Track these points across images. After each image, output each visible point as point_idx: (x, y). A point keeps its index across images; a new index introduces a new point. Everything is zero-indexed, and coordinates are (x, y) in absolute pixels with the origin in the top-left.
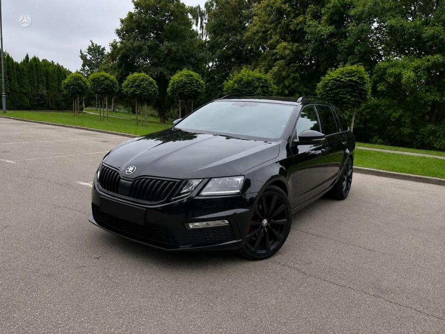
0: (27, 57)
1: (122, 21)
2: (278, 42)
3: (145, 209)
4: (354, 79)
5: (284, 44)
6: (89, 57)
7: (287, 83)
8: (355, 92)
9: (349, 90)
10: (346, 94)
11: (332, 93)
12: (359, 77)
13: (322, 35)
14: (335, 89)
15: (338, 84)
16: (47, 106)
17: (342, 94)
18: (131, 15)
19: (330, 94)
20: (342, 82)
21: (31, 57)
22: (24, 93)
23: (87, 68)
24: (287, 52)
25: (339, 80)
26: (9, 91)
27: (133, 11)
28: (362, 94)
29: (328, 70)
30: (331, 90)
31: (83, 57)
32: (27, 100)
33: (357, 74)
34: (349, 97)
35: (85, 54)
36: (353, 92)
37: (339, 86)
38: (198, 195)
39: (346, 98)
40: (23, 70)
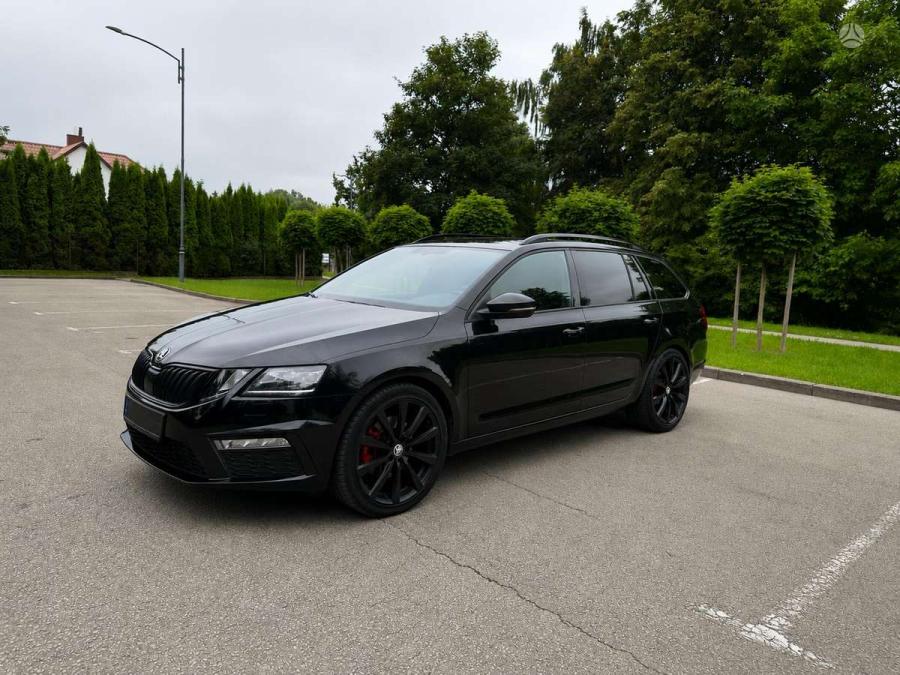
0: (230, 189)
1: (387, 119)
2: (671, 133)
3: (163, 414)
4: (788, 195)
5: (680, 135)
6: (347, 184)
7: (686, 211)
8: (791, 223)
9: (775, 218)
10: (770, 227)
11: (739, 227)
12: (798, 191)
13: (763, 112)
14: (744, 217)
15: (752, 206)
16: (259, 269)
17: (760, 227)
18: (398, 109)
19: (734, 228)
20: (760, 201)
21: (235, 188)
22: (222, 248)
23: (343, 201)
24: (689, 149)
25: (754, 200)
26: (198, 245)
27: (401, 101)
28: (808, 226)
29: (731, 180)
30: (734, 220)
31: (338, 185)
32: (226, 261)
33: (793, 185)
34: (777, 233)
35: (339, 179)
36: (784, 221)
37: (752, 211)
38: (239, 394)
39: (768, 235)
40: (222, 209)
